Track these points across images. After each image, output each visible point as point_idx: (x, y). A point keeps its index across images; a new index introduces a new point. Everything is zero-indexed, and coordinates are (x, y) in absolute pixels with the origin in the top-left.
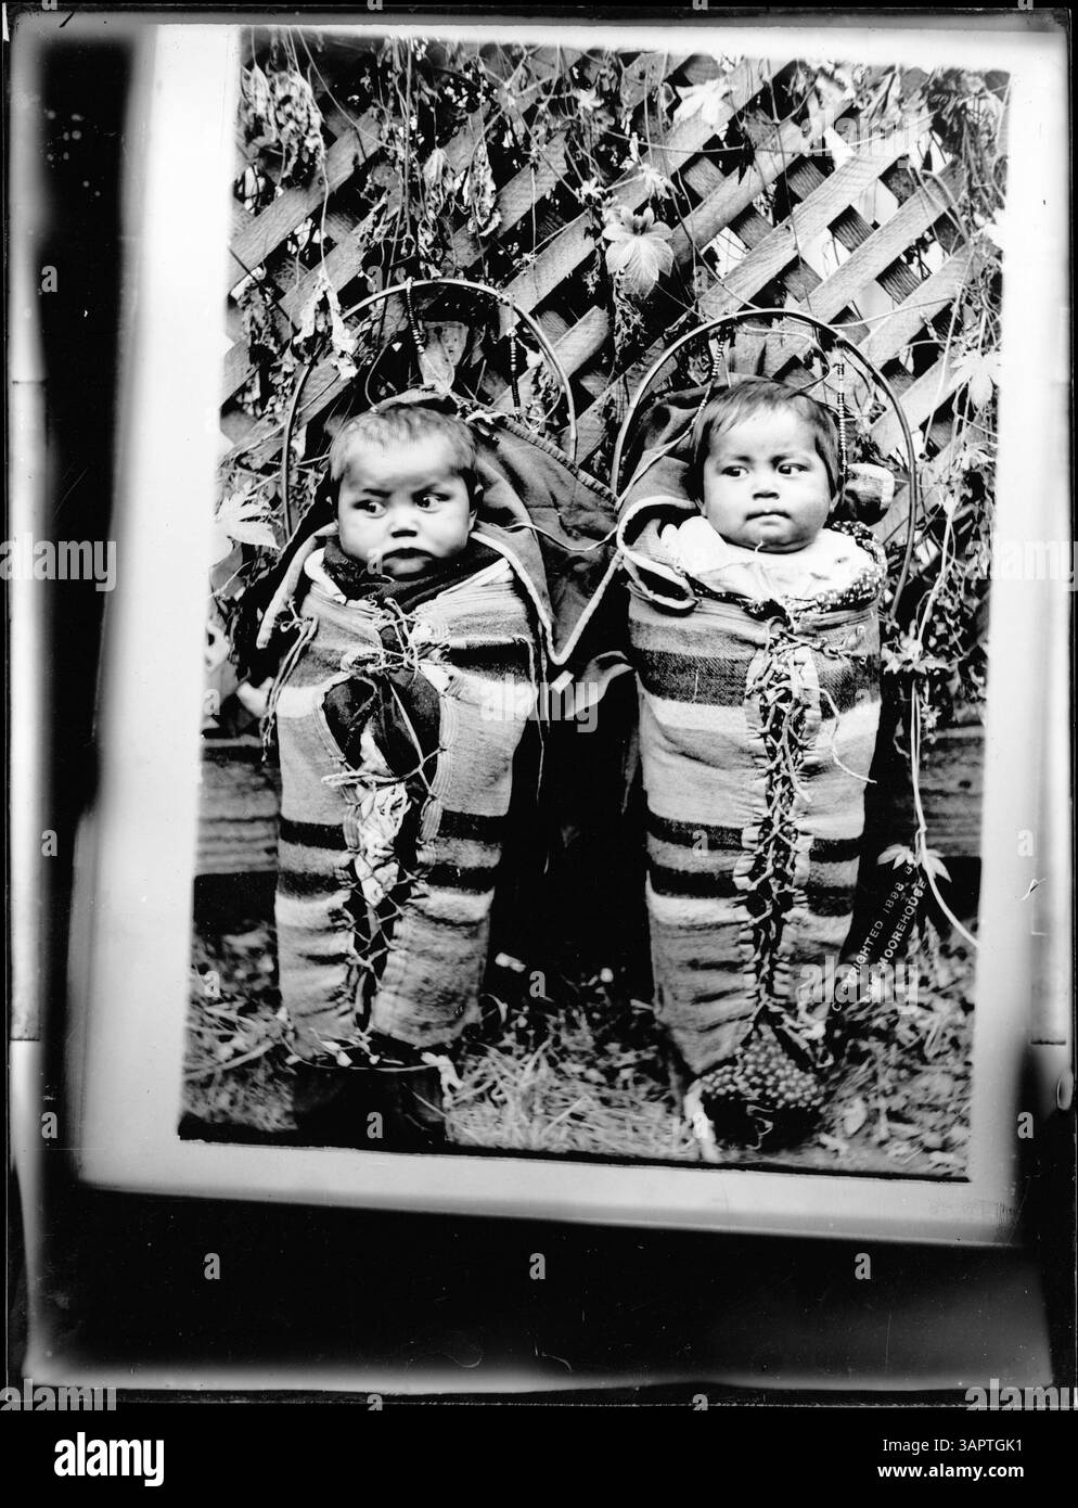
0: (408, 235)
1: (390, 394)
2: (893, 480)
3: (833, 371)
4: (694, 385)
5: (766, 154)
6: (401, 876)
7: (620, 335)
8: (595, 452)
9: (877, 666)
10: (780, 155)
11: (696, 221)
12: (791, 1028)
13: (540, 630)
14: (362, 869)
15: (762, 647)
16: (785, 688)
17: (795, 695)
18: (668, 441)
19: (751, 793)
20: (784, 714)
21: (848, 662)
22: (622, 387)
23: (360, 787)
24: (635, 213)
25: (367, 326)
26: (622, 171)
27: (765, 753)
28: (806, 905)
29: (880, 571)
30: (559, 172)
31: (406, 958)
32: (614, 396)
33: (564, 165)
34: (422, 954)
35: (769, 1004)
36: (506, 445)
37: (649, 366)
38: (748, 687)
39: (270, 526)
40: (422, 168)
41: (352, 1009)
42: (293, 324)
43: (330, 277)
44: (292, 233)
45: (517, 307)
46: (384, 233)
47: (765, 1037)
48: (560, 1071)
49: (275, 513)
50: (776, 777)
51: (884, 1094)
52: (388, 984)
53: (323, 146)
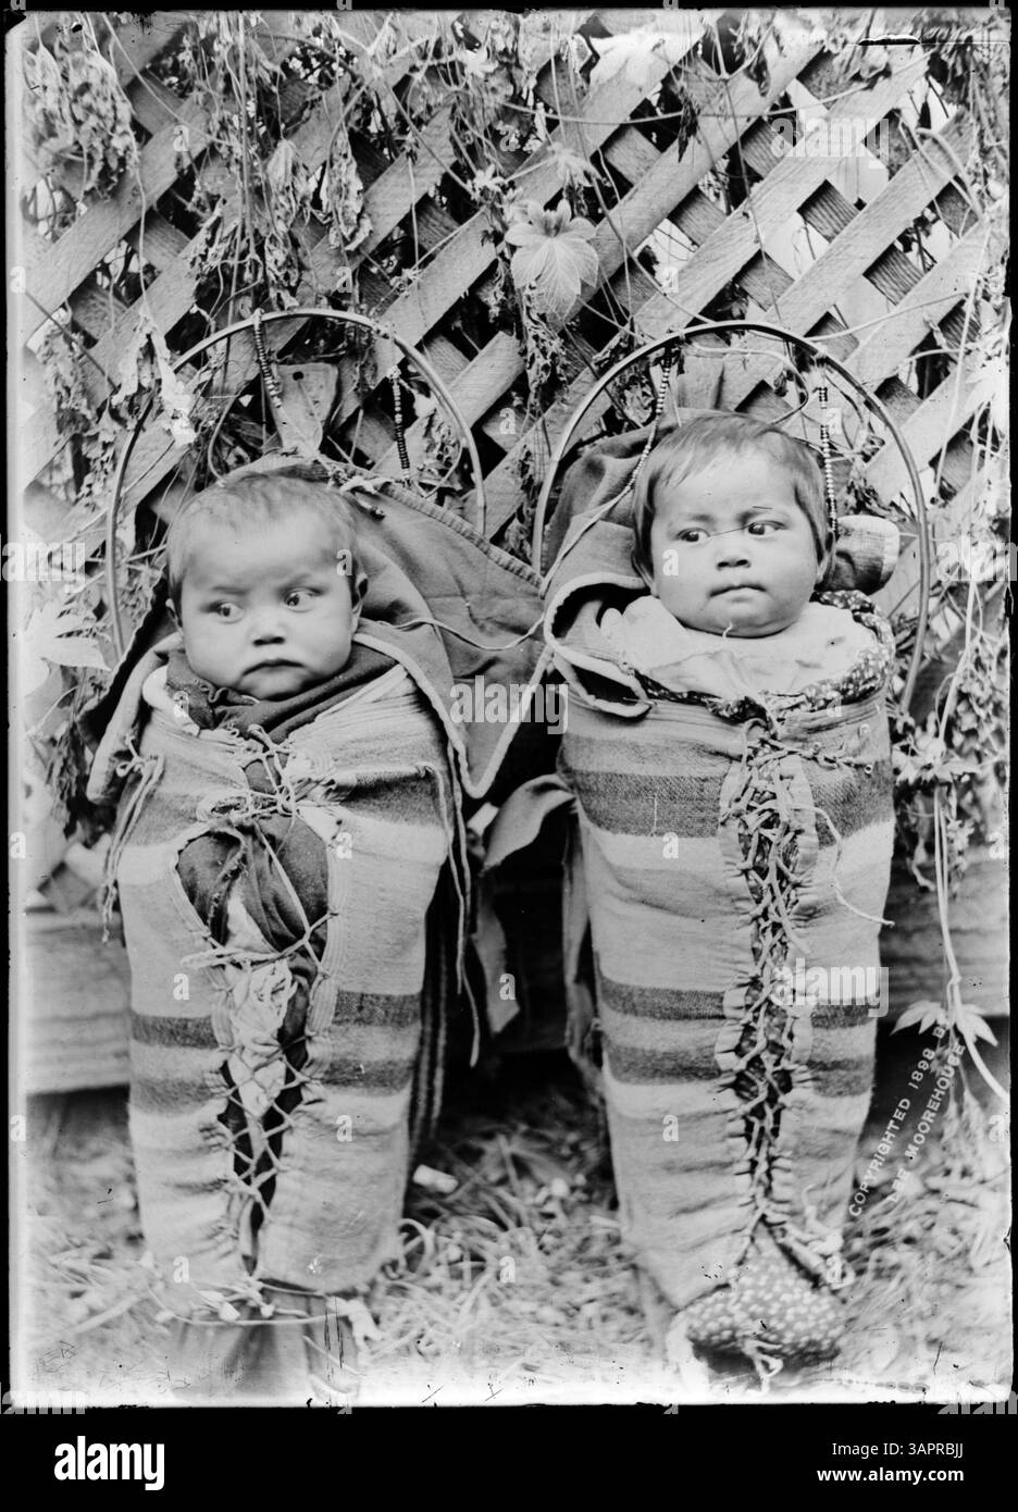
0: (253, 255)
1: (240, 461)
2: (898, 534)
3: (813, 397)
4: (633, 426)
5: (713, 120)
6: (289, 1077)
7: (534, 367)
8: (510, 521)
9: (889, 774)
10: (731, 121)
11: (625, 214)
12: (799, 1241)
13: (451, 754)
14: (237, 1073)
15: (739, 758)
16: (771, 810)
17: (784, 818)
18: (605, 501)
19: (733, 946)
20: (771, 843)
21: (850, 772)
22: (541, 435)
23: (230, 969)
24: (546, 208)
25: (206, 377)
26: (527, 155)
27: (748, 894)
28: (809, 1084)
29: (885, 652)
30: (443, 161)
31: (301, 1181)
32: (531, 447)
33: (451, 151)
34: (322, 1174)
35: (768, 1213)
36: (394, 517)
37: (575, 405)
38: (722, 812)
39: (95, 642)
40: (265, 167)
41: (235, 1249)
42: (109, 380)
43: (154, 315)
44: (102, 261)
45: (399, 339)
46: (221, 254)
47: (765, 1254)
48: (505, 1311)
49: (101, 624)
50: (764, 924)
51: (921, 1317)
52: (279, 1214)
53: (135, 145)
